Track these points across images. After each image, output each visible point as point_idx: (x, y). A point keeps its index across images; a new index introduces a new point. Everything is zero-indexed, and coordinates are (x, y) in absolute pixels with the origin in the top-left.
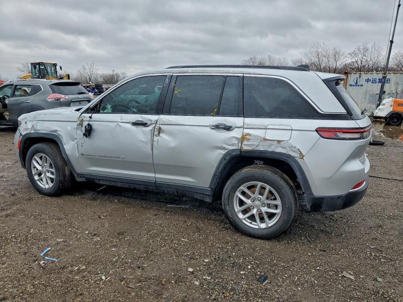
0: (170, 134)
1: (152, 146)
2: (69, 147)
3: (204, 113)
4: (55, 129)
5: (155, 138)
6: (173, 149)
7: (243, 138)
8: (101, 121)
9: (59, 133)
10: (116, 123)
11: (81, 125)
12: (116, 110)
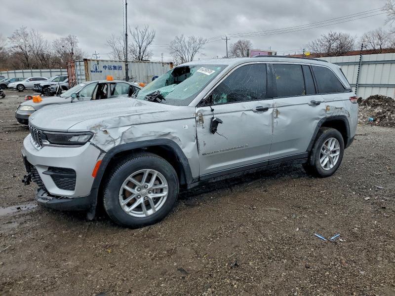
0: (285, 114)
1: (273, 127)
2: (188, 150)
3: (299, 94)
4: (167, 131)
5: (275, 120)
6: (288, 126)
7: (327, 109)
8: (225, 113)
9: (174, 135)
10: (242, 112)
11: (201, 120)
12: (232, 99)
